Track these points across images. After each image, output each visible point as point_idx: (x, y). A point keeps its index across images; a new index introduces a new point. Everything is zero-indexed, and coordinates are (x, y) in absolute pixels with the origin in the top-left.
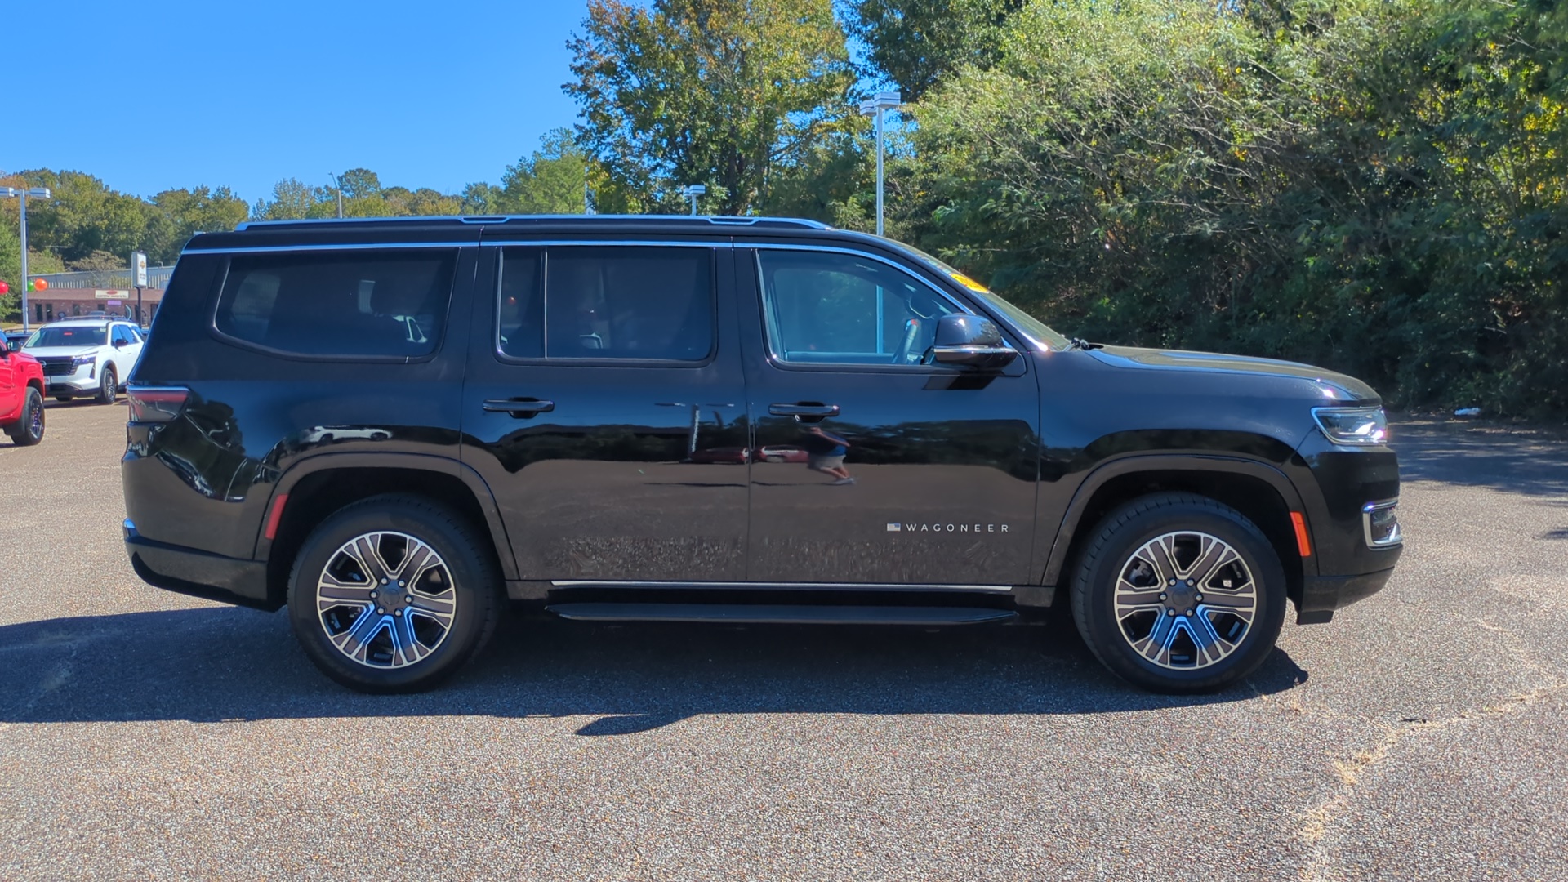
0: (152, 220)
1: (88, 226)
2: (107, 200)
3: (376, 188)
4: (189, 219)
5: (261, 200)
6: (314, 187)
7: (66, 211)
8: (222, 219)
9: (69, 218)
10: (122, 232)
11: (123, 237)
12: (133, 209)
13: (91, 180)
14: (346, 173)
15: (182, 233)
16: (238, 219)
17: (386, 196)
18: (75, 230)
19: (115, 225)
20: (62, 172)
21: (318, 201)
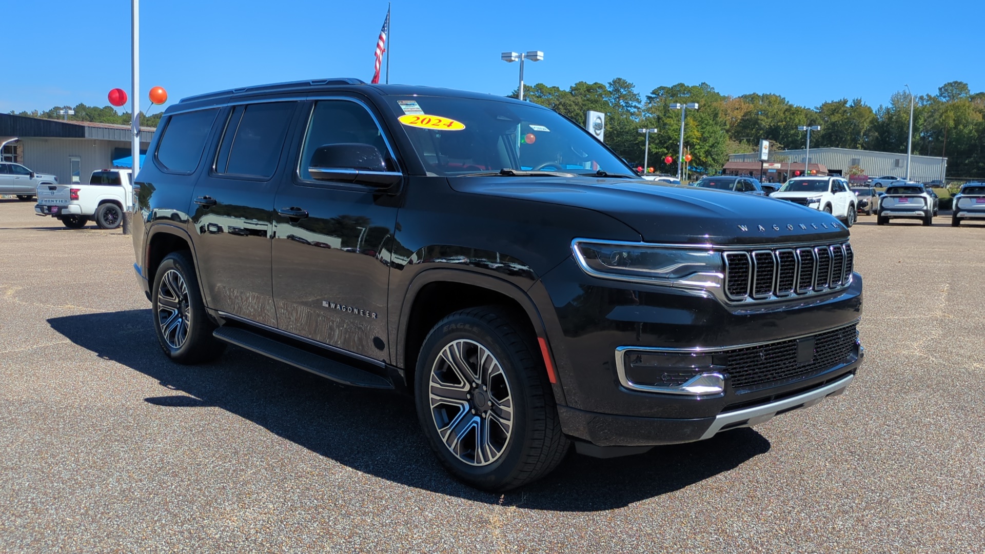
0: (811, 121)
1: (774, 125)
2: (786, 110)
3: (966, 94)
4: (833, 120)
5: (881, 106)
6: (918, 96)
7: (763, 117)
8: (854, 119)
9: (764, 121)
10: (793, 129)
11: (792, 132)
12: (801, 114)
13: (779, 98)
14: (945, 85)
15: (829, 129)
16: (863, 119)
17: (973, 98)
18: (767, 128)
19: (789, 125)
20: (763, 94)
21: (921, 105)
